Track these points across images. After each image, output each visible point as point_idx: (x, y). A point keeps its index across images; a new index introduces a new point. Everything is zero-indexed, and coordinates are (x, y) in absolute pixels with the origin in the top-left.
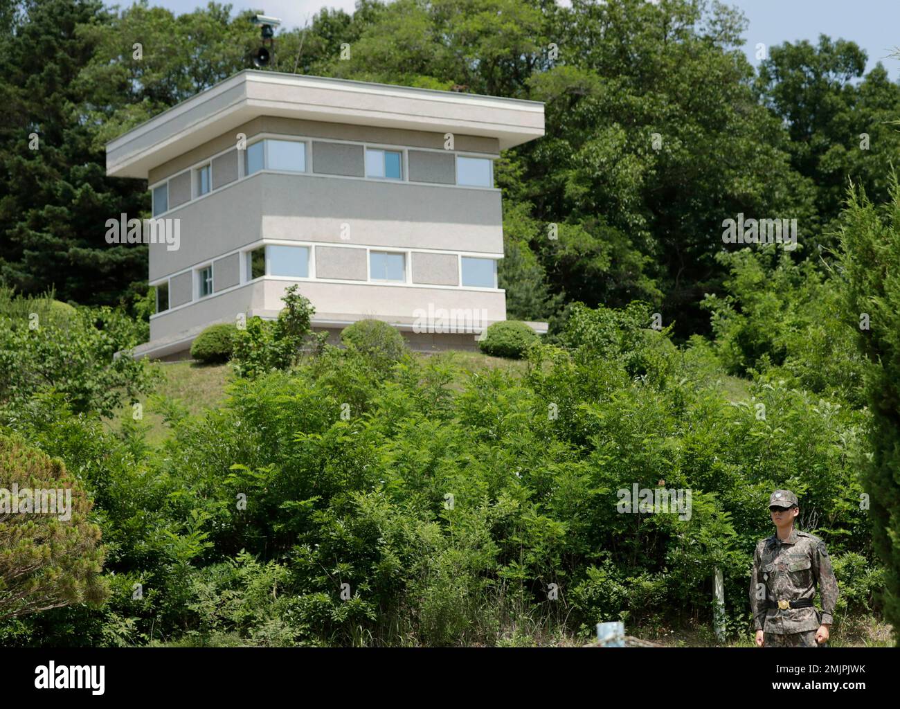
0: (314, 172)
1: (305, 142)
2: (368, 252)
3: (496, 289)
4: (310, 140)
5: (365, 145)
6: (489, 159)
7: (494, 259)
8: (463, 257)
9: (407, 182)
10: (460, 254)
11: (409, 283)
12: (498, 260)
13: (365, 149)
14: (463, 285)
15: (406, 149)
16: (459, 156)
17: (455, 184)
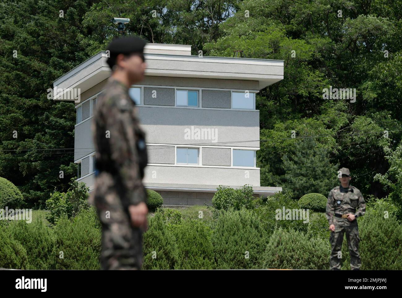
0: (144, 104)
1: (140, 88)
2: (176, 148)
3: (255, 168)
4: (143, 86)
5: (176, 88)
6: (253, 93)
7: (254, 150)
8: (234, 149)
9: (201, 108)
10: (232, 148)
11: (201, 165)
12: (257, 151)
13: (175, 89)
14: (233, 166)
15: (200, 89)
16: (233, 92)
17: (230, 108)
